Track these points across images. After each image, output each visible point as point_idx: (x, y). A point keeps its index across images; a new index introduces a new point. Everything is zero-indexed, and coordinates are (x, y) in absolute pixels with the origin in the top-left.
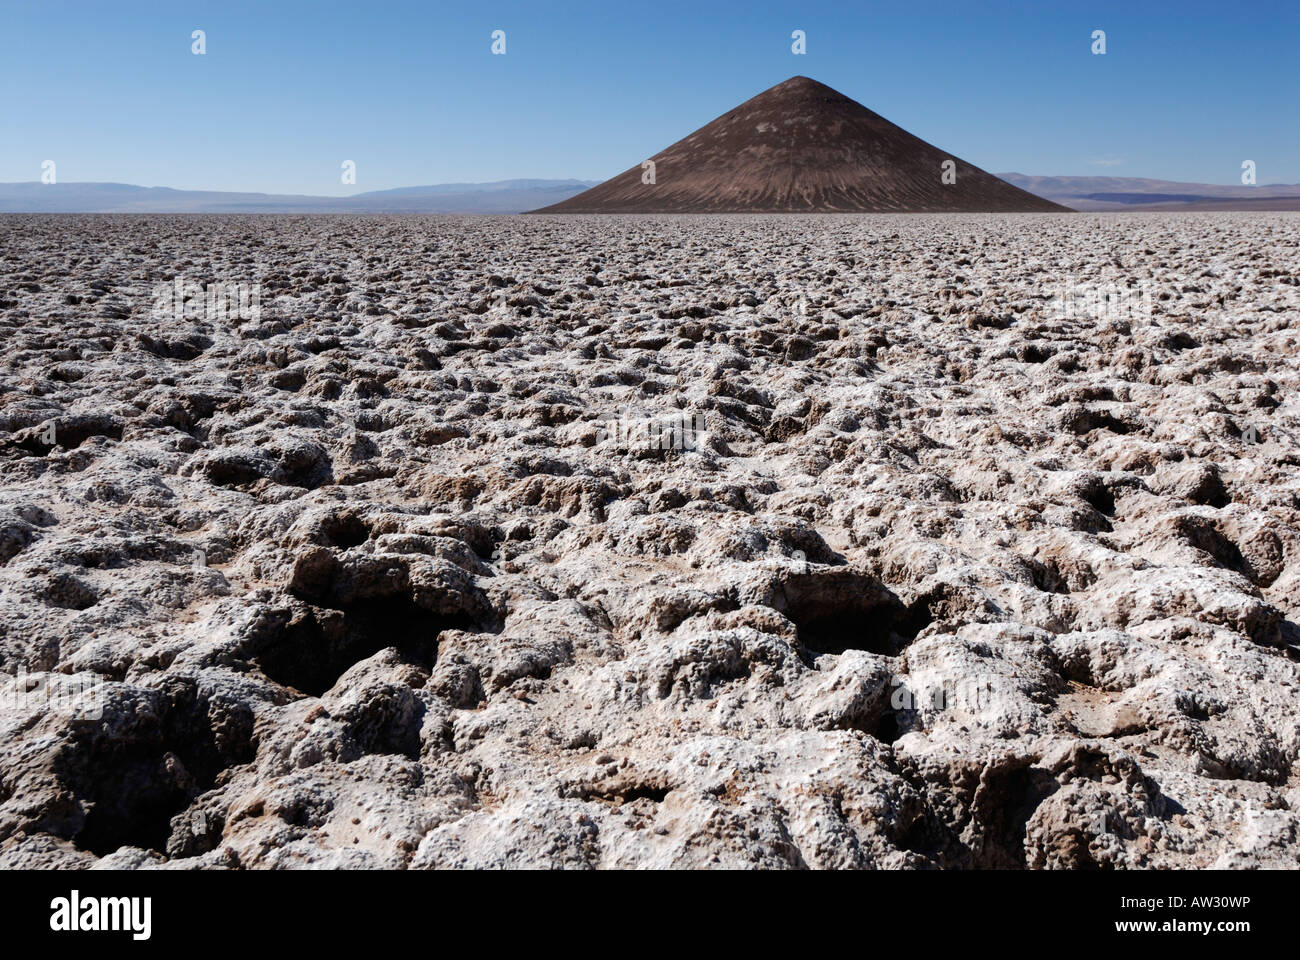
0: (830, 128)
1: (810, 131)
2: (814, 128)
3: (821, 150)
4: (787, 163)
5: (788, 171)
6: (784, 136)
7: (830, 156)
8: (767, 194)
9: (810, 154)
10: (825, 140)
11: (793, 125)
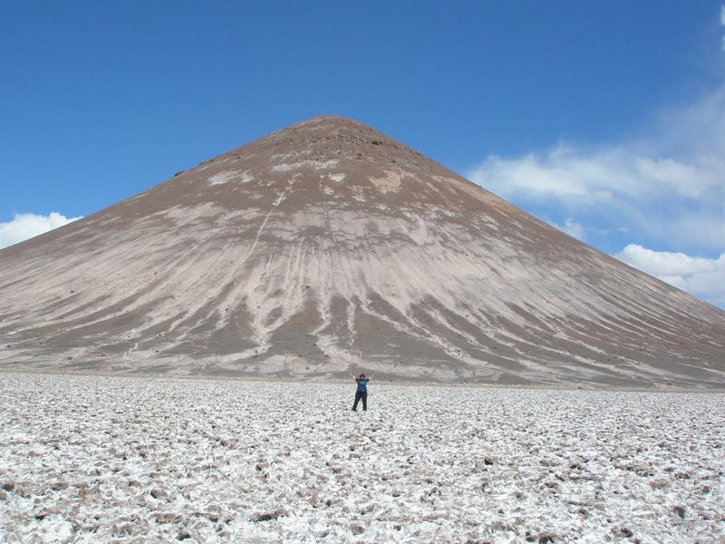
0: (376, 182)
1: (327, 182)
2: (338, 178)
3: (348, 216)
4: (249, 235)
5: (238, 255)
6: (260, 190)
7: (372, 228)
8: (131, 308)
9: (317, 221)
10: (360, 199)
11: (288, 175)
